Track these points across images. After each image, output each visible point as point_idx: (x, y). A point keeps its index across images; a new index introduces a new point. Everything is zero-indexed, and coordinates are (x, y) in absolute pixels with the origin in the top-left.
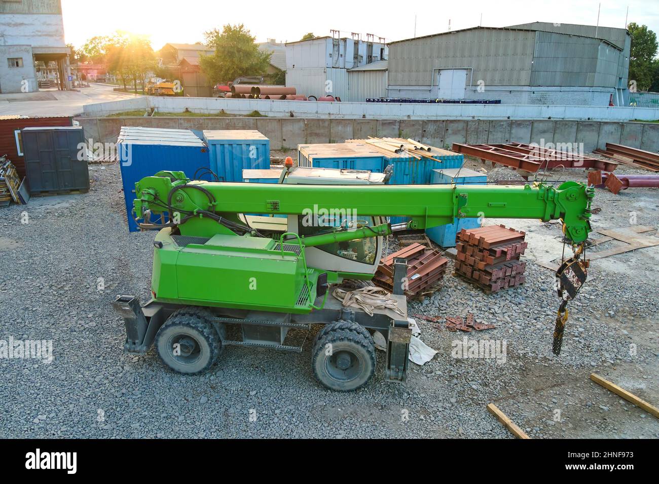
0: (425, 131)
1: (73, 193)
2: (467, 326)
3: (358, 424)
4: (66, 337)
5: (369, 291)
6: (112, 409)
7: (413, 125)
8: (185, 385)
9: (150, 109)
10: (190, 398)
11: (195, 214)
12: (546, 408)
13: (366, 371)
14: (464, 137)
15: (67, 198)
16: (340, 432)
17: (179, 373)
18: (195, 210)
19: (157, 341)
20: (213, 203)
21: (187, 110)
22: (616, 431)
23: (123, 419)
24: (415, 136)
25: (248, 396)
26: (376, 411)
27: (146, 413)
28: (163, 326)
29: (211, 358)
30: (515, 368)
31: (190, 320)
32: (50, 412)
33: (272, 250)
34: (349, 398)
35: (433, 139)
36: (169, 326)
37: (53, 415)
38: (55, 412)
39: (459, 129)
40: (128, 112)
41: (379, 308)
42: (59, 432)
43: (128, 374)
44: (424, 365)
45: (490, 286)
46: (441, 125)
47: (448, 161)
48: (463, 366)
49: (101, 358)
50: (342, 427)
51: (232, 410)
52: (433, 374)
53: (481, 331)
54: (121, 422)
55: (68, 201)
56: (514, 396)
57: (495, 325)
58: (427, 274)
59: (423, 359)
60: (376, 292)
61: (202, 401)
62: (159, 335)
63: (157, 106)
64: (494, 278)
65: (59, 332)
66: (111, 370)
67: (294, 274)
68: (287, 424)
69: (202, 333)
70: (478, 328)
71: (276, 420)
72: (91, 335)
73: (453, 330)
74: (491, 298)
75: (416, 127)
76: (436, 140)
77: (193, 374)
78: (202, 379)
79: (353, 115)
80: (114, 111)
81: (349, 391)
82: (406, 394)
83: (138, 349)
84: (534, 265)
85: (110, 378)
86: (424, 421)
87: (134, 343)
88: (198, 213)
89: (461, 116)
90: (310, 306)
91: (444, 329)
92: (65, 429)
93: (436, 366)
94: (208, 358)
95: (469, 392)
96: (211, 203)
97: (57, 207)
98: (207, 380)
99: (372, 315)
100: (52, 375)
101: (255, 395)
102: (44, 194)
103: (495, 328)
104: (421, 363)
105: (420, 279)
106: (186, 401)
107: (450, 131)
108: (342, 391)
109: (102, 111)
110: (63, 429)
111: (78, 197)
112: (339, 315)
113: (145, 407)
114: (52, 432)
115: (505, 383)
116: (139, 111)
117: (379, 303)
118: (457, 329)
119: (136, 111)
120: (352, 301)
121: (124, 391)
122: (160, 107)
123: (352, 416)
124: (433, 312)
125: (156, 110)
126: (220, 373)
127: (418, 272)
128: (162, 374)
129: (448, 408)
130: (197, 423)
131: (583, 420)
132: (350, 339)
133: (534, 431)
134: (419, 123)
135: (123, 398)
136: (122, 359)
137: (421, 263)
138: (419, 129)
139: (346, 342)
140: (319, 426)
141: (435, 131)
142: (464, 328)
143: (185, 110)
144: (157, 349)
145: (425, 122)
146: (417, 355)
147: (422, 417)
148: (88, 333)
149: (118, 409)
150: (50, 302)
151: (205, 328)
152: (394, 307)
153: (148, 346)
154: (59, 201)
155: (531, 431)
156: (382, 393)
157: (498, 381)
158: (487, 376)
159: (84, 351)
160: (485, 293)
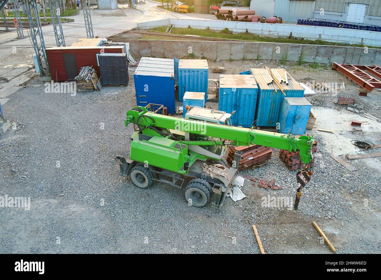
0: (318, 52)
1: (121, 86)
2: (268, 186)
3: (195, 221)
4: (103, 164)
5: (217, 166)
6: (111, 197)
7: (311, 48)
8: (139, 192)
9: (170, 26)
10: (139, 198)
11: (147, 127)
12: (280, 232)
13: (205, 201)
14: (344, 58)
15: (117, 88)
16: (187, 223)
17: (137, 186)
18: (147, 126)
19: (130, 174)
20: (154, 123)
21: (189, 27)
22: (305, 250)
23: (114, 202)
24: (312, 55)
25: (159, 201)
26: (205, 218)
27: (122, 201)
28: (132, 169)
29: (149, 184)
30: (278, 211)
31: (142, 168)
32: (90, 195)
33: (172, 148)
34: (197, 210)
35: (323, 58)
36: (135, 169)
37: (91, 196)
38: (92, 195)
39: (341, 52)
40: (159, 27)
41: (218, 175)
42: (91, 203)
43: (120, 184)
44: (237, 201)
45: (291, 167)
46: (329, 49)
47: (295, 93)
48: (254, 205)
49: (113, 175)
50: (189, 221)
51: (151, 206)
52: (238, 206)
53: (274, 190)
54: (112, 203)
55: (118, 91)
56: (269, 224)
57: (283, 188)
58: (259, 157)
59: (237, 199)
60: (220, 167)
61: (142, 200)
62: (131, 172)
63: (174, 24)
64: (293, 163)
65: (100, 161)
66: (115, 181)
67: (177, 159)
68: (169, 216)
69: (145, 174)
70: (273, 188)
71: (166, 213)
72: (111, 165)
73: (260, 187)
74: (291, 173)
75: (313, 50)
76: (325, 58)
77: (143, 188)
78: (145, 191)
79: (284, 32)
80: (152, 26)
81: (198, 207)
82: (221, 213)
83: (124, 175)
84: (328, 156)
85: (114, 184)
86: (222, 226)
87: (123, 173)
88: (148, 127)
89: (354, 37)
90: (184, 172)
91: (257, 186)
92: (94, 203)
93: (242, 202)
94: (148, 184)
95: (249, 218)
96: (153, 123)
97: (112, 94)
98: (147, 192)
99: (213, 178)
100: (94, 180)
101: (162, 202)
102: (108, 86)
103: (282, 189)
104: (235, 201)
105: (253, 159)
106: (137, 199)
107: (335, 53)
108: (196, 207)
109: (146, 26)
110: (93, 202)
111: (122, 88)
112: (199, 176)
113: (122, 198)
114: (89, 203)
115: (268, 217)
116: (165, 27)
117: (218, 172)
118: (262, 187)
119: (163, 27)
120: (207, 170)
121: (117, 191)
122: (176, 24)
123: (195, 218)
124: (256, 176)
125: (173, 26)
126: (153, 189)
127: (253, 156)
128: (132, 186)
129: (235, 222)
130: (138, 209)
131: (293, 241)
132: (198, 188)
133: (267, 240)
134: (315, 47)
135: (116, 194)
136: (120, 177)
137: (257, 152)
138: (314, 51)
139: (197, 189)
140: (181, 219)
141: (325, 52)
142: (266, 186)
143: (188, 26)
144: (130, 177)
145: (319, 47)
146: (236, 196)
147: (222, 224)
148: (110, 163)
149: (113, 198)
150: (100, 147)
151: (147, 172)
152: (225, 176)
153: (128, 175)
154: (114, 90)
155: (266, 240)
156: (212, 210)
157: (266, 215)
158: (262, 212)
159: (107, 171)
160: (289, 170)
